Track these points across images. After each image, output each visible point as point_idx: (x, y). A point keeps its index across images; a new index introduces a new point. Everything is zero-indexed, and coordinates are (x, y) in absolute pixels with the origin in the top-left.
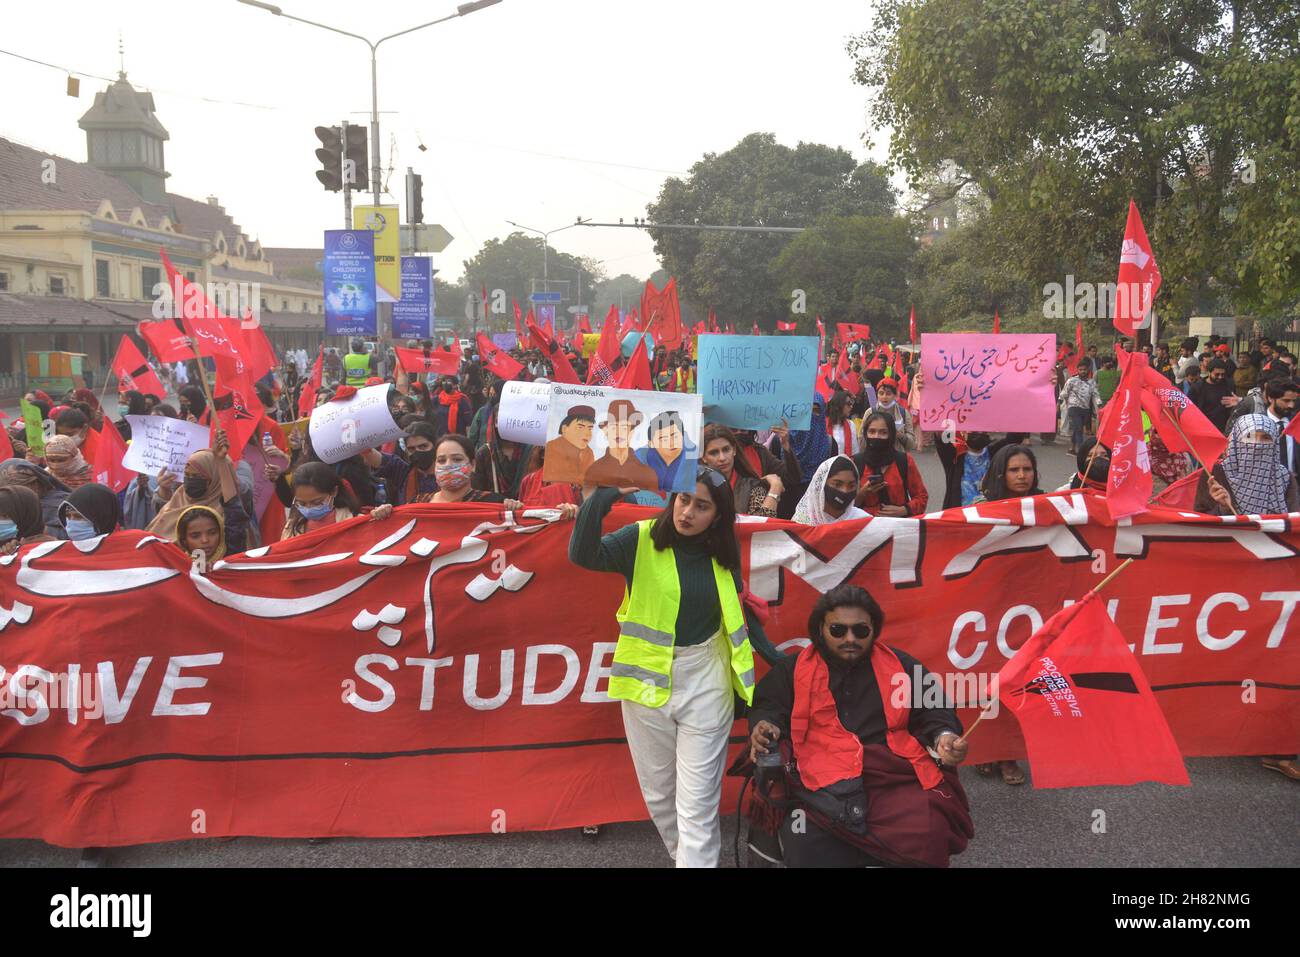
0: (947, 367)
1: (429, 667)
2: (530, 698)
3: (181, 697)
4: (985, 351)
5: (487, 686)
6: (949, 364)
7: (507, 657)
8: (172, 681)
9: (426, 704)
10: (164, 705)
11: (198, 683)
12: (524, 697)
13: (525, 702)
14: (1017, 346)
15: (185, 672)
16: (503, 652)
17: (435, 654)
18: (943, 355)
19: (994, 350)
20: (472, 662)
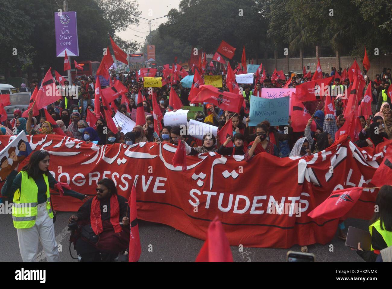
0: (269, 96)
1: (209, 194)
2: (236, 211)
3: (159, 188)
4: (280, 92)
5: (225, 205)
6: (270, 95)
7: (231, 196)
8: (157, 184)
9: (207, 206)
10: (155, 190)
11: (163, 185)
12: (234, 210)
13: (234, 212)
14: (290, 91)
15: (161, 181)
16: (230, 195)
17: (212, 190)
18: (268, 93)
19: (283, 92)
20: (222, 195)
